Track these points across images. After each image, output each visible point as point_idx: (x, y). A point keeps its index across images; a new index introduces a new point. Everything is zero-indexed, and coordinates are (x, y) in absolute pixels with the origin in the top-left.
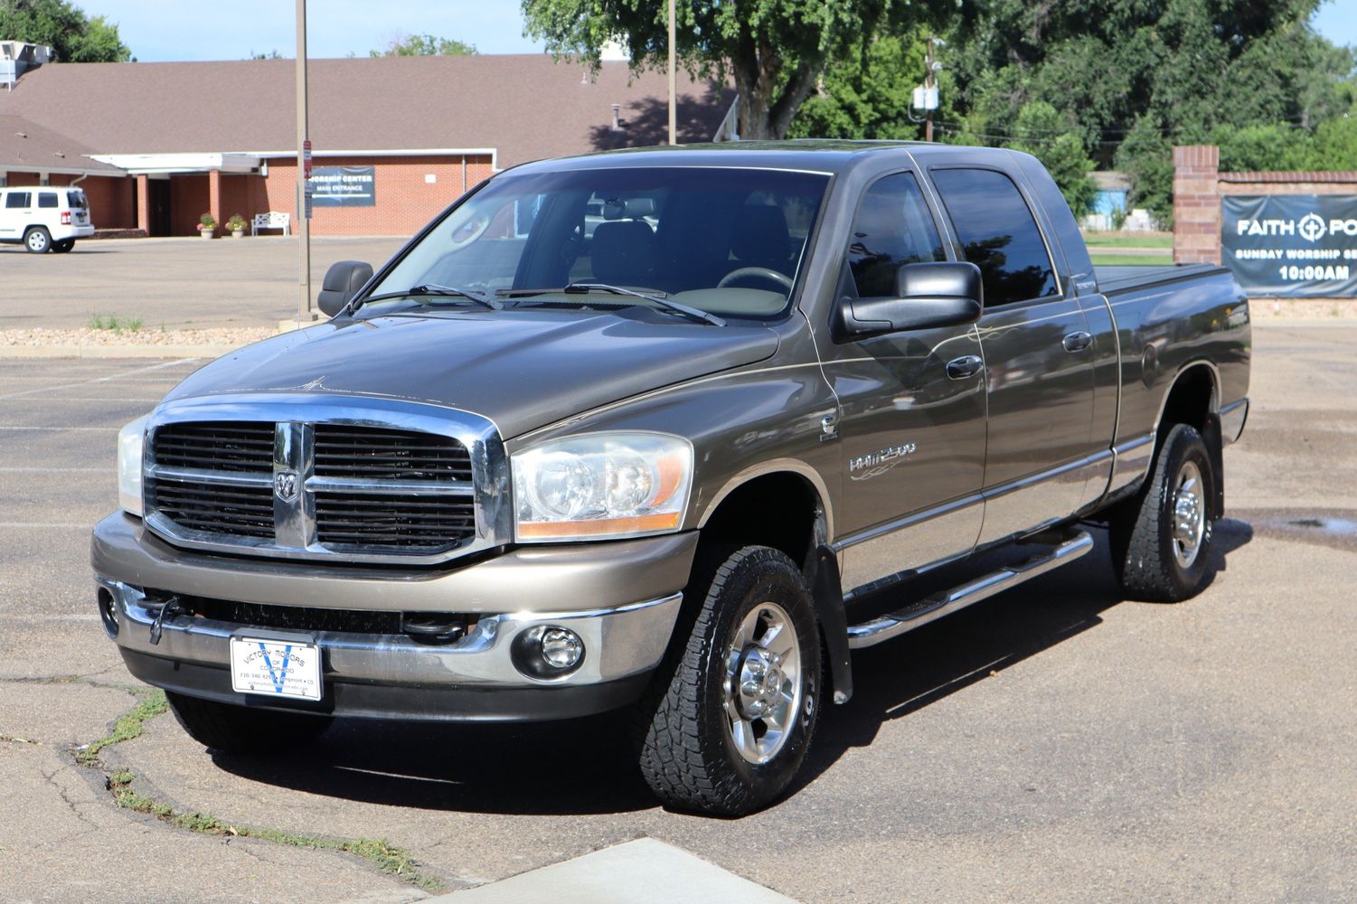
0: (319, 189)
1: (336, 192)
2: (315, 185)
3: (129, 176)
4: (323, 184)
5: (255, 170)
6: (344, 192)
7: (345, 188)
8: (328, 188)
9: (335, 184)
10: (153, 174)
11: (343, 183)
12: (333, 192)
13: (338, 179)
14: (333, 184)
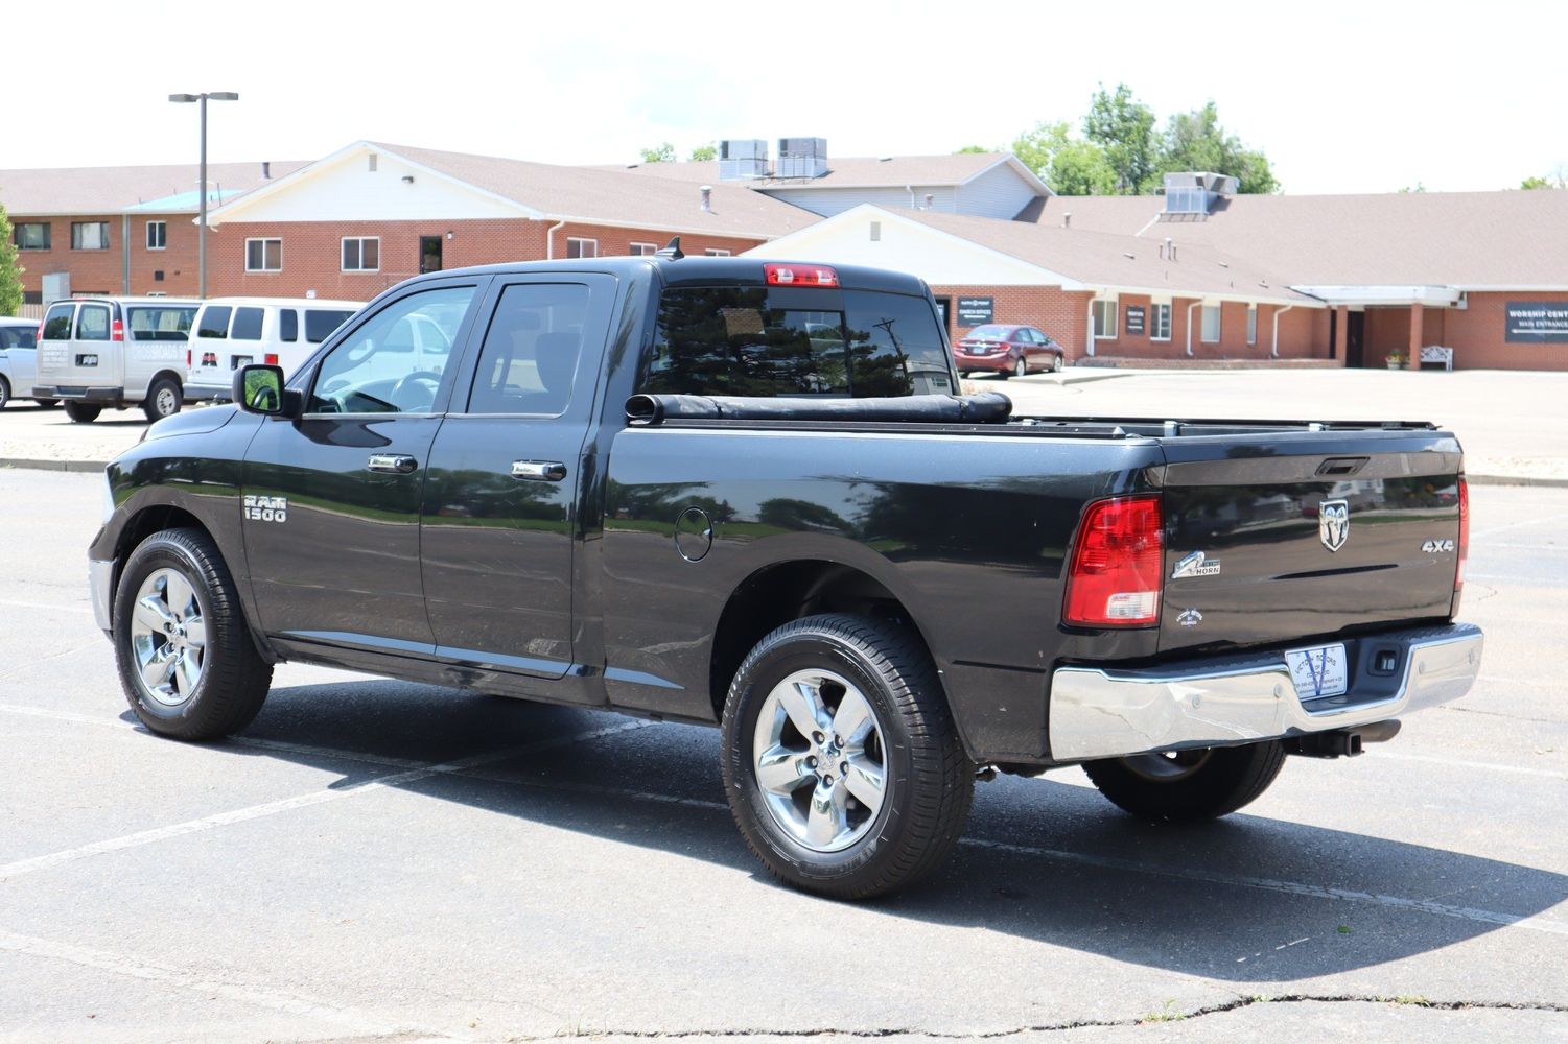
0: (1521, 324)
1: (1540, 328)
2: (1517, 319)
3: (1329, 307)
4: (1527, 319)
5: (1454, 303)
6: (1547, 328)
7: (1550, 324)
8: (1532, 324)
9: (1540, 319)
10: (1352, 306)
11: (1547, 318)
12: (1536, 328)
13: (1543, 314)
14: (1536, 319)
